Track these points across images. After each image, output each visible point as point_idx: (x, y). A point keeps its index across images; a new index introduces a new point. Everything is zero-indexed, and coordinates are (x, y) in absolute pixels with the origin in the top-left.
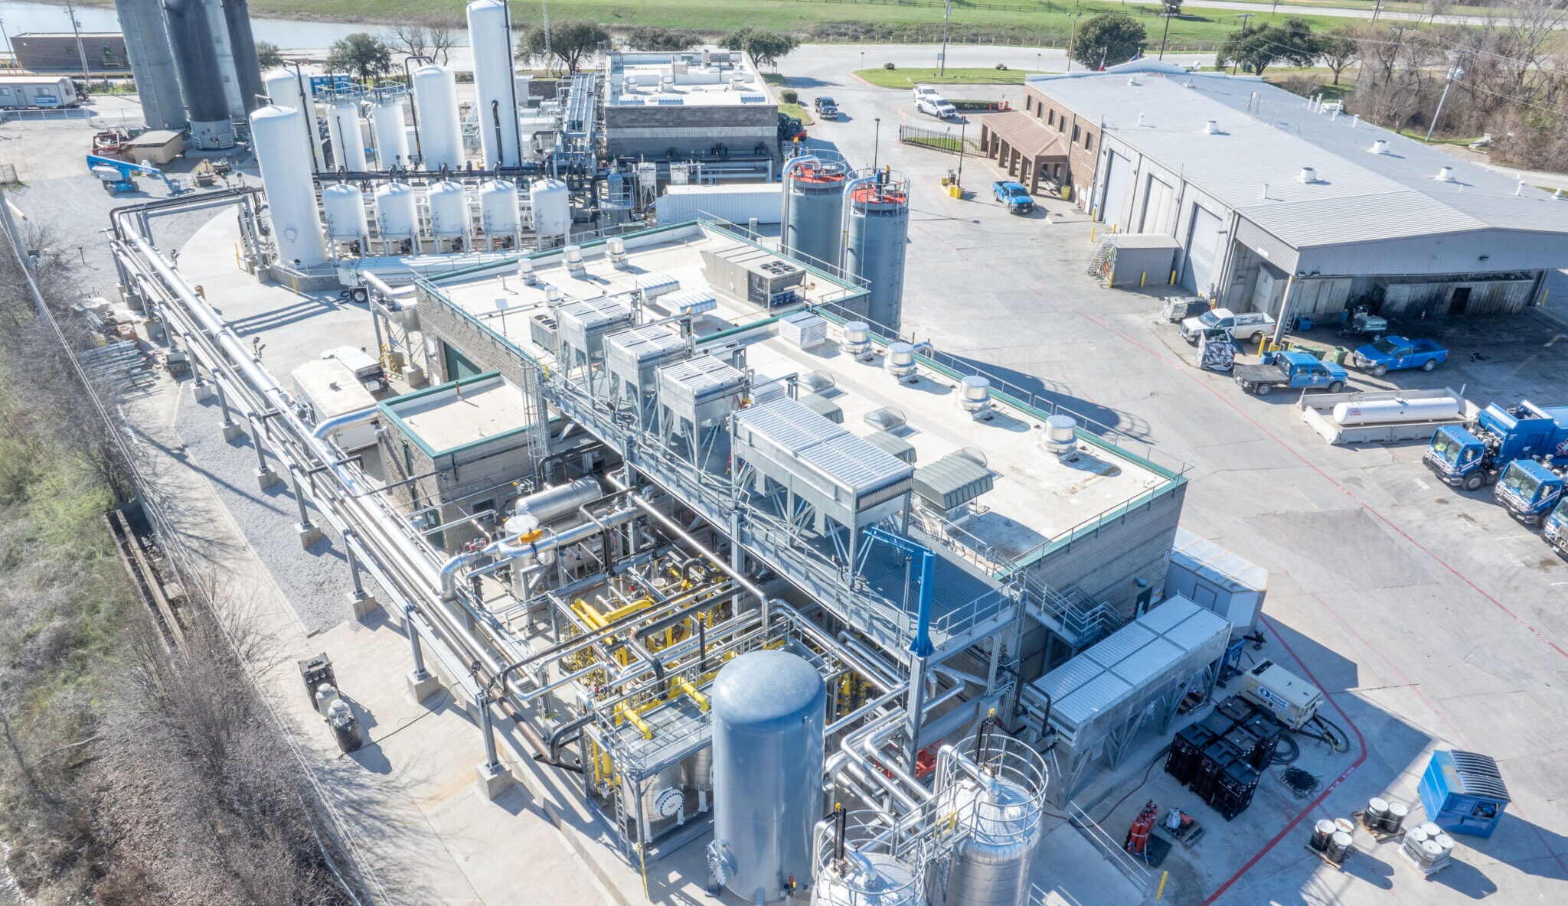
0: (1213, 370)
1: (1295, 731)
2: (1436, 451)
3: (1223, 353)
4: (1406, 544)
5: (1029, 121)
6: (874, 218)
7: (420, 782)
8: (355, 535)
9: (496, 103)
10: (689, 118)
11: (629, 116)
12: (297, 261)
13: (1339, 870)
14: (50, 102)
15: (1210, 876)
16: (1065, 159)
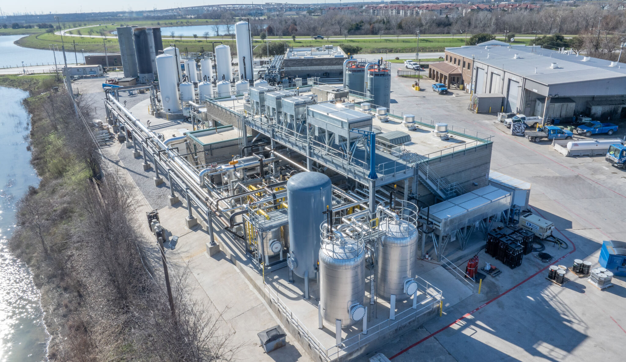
0: (517, 135)
1: (543, 240)
2: (610, 154)
3: (520, 128)
4: (597, 186)
5: (447, 64)
6: (377, 77)
7: (184, 252)
8: (173, 171)
9: (244, 58)
10: (315, 63)
11: (293, 62)
12: (169, 110)
13: (561, 286)
14: (94, 73)
15: (503, 287)
16: (461, 75)
